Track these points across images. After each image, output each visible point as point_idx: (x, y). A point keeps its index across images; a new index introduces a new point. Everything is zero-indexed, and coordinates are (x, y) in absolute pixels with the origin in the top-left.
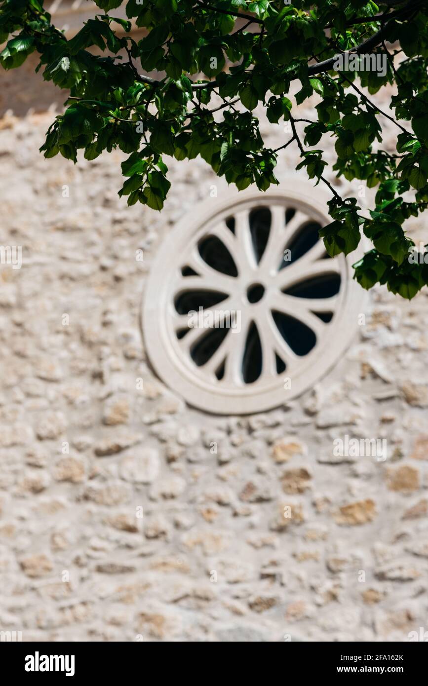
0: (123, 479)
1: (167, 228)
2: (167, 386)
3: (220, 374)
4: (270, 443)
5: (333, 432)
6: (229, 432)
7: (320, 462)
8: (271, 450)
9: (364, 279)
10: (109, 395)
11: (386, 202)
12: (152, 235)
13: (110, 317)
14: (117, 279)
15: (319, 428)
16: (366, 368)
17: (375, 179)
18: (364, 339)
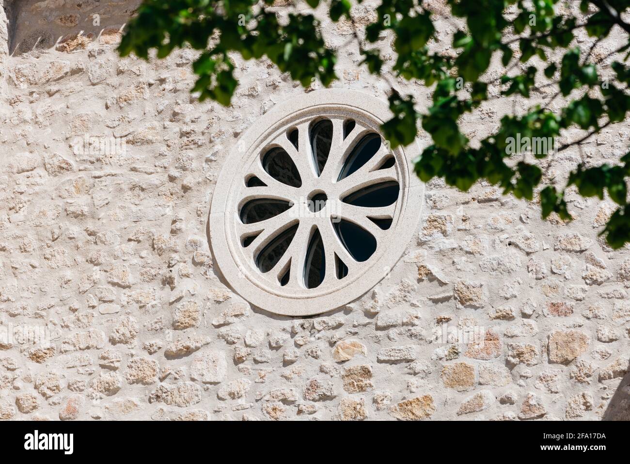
0: (193, 380)
1: (232, 139)
2: (234, 291)
3: (284, 279)
4: (332, 344)
5: (392, 332)
6: (293, 334)
7: (379, 361)
8: (334, 349)
9: (423, 174)
10: (179, 299)
11: (442, 100)
12: (218, 147)
13: (178, 225)
14: (186, 189)
15: (378, 328)
16: (423, 271)
17: (432, 79)
18: (420, 244)
